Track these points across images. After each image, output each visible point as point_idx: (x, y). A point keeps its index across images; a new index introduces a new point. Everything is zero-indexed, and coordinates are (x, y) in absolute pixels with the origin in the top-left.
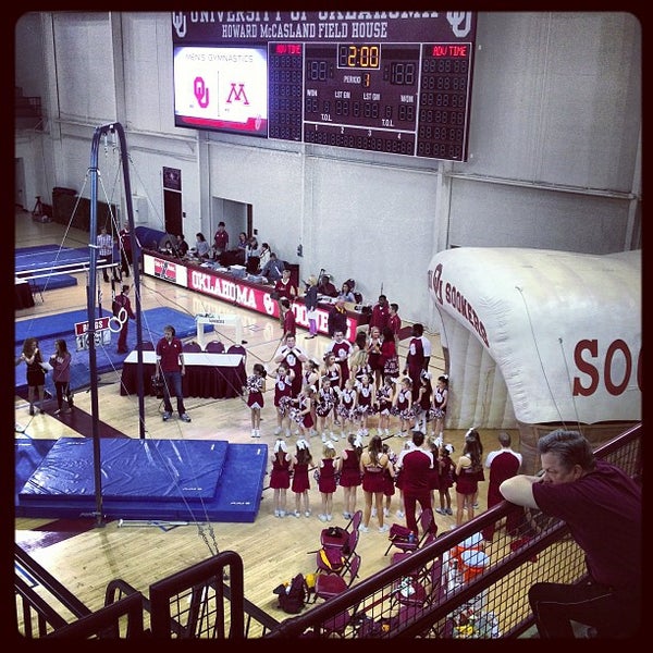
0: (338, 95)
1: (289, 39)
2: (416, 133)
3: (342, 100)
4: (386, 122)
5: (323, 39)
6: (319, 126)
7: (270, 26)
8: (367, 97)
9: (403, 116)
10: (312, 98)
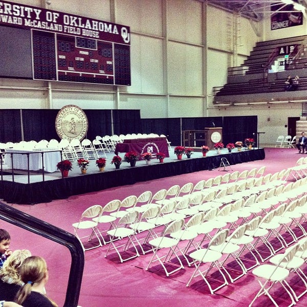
0: (77, 59)
1: (45, 29)
2: (114, 76)
3: (80, 61)
4: (102, 71)
5: (67, 33)
6: (67, 73)
7: (32, 21)
8: (92, 61)
9: (108, 69)
10: (62, 60)
